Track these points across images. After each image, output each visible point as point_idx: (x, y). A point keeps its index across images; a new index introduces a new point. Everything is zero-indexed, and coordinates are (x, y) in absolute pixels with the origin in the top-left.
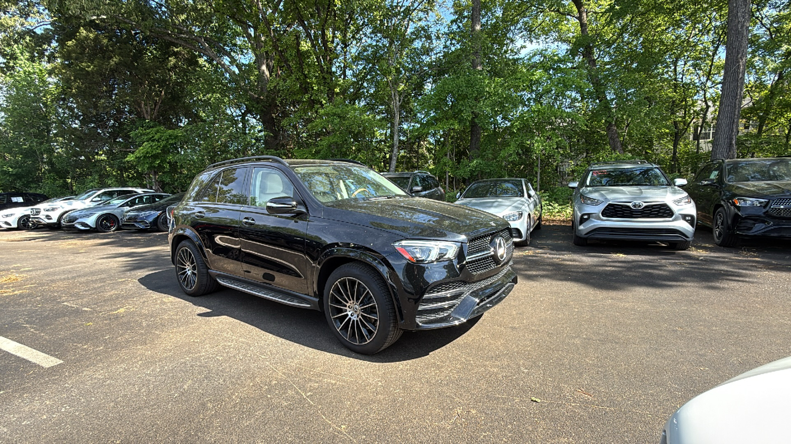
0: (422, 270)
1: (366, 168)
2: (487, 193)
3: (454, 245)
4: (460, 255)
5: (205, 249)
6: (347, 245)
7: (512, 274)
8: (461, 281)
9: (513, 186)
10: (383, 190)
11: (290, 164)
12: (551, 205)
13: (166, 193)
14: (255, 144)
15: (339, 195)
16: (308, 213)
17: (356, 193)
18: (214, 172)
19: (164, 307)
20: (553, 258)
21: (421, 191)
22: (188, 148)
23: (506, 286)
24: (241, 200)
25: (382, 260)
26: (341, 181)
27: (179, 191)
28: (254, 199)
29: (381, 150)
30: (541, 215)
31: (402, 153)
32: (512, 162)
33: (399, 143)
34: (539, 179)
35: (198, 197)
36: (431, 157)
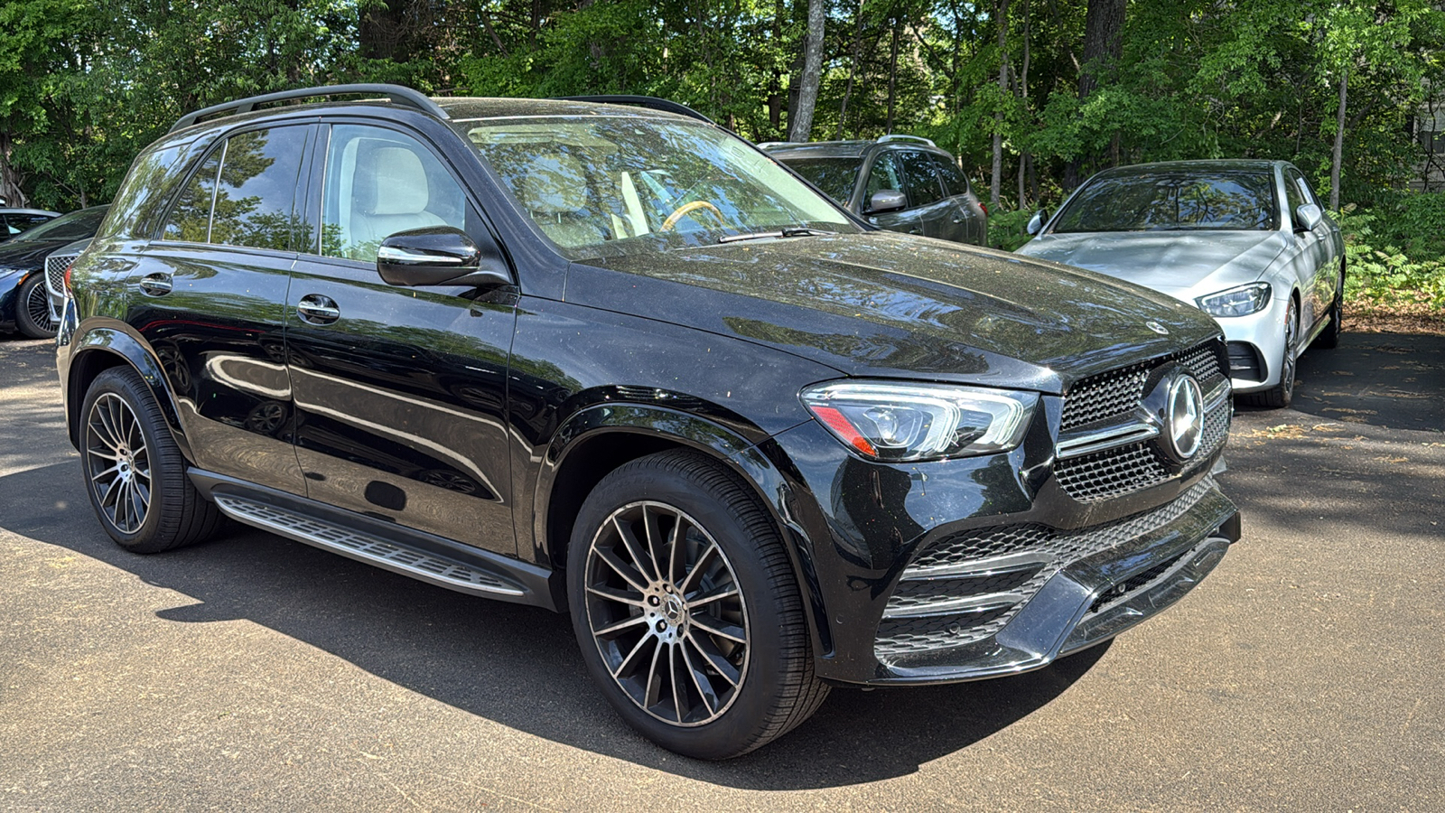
0: (900, 483)
1: (708, 128)
2: (1141, 214)
3: (1012, 402)
4: (1035, 436)
5: (177, 401)
6: (642, 394)
7: (1221, 504)
8: (1034, 526)
9: (1240, 190)
10: (767, 204)
11: (454, 112)
12: (1378, 260)
13: (38, 207)
14: (327, 38)
15: (617, 222)
16: (517, 283)
17: (675, 217)
18: (196, 139)
19: (50, 584)
20: (1377, 453)
21: (901, 209)
22: (107, 54)
23: (1198, 549)
24: (291, 238)
25: (762, 447)
26: (625, 176)
27: (82, 200)
28: (331, 236)
29: (760, 61)
30: (1338, 298)
31: (837, 70)
32: (1239, 98)
33: (827, 33)
34: (1338, 162)
35: (148, 226)
36: (939, 85)
